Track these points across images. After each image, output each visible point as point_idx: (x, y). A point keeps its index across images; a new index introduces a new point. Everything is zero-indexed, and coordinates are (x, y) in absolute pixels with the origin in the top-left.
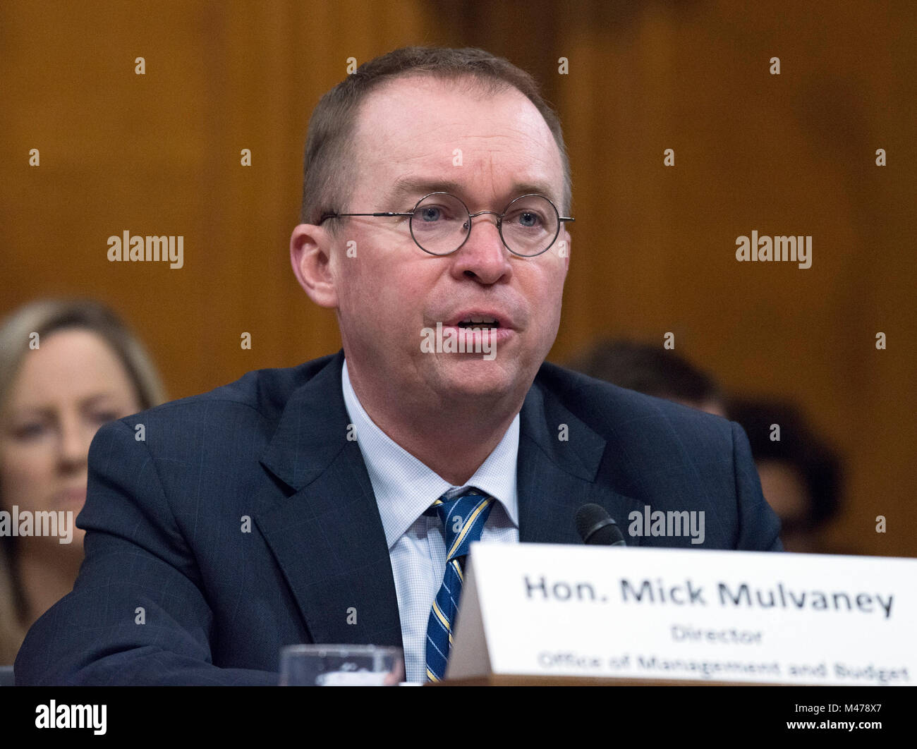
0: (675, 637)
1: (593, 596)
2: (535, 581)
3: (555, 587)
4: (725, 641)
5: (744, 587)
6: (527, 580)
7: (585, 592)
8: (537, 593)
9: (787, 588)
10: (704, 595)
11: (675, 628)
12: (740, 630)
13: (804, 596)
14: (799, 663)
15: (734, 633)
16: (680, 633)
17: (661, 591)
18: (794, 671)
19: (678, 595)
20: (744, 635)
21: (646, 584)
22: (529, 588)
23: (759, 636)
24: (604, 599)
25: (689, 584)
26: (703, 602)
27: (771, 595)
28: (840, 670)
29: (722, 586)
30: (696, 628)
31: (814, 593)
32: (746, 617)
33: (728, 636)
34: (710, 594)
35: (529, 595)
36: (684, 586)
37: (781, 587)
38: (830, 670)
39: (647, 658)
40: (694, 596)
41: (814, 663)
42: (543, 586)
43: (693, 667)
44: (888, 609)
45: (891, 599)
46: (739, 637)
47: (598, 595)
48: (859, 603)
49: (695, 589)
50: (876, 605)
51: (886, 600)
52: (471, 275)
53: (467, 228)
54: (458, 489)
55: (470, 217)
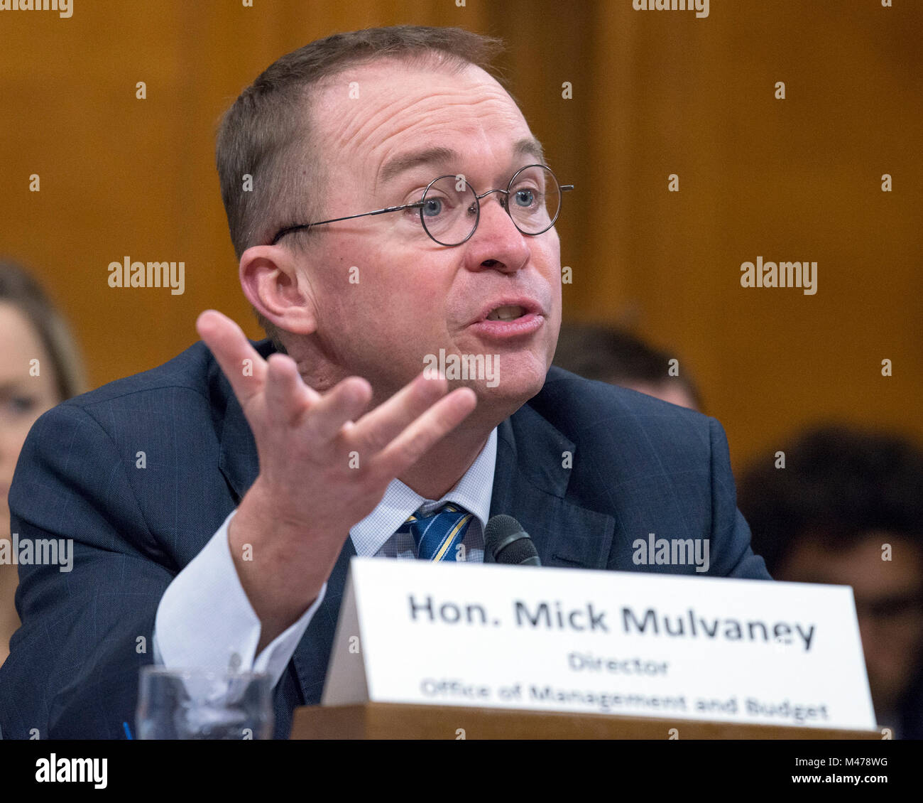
0: (573, 666)
1: (484, 619)
2: (421, 601)
3: (443, 609)
4: (627, 671)
5: (651, 613)
6: (412, 599)
7: (476, 614)
8: (423, 615)
9: (697, 616)
10: (606, 621)
11: (572, 656)
12: (644, 659)
13: (716, 623)
14: (707, 698)
15: (637, 663)
16: (577, 662)
17: (559, 615)
18: (702, 706)
19: (579, 620)
20: (648, 666)
21: (543, 606)
22: (414, 608)
23: (665, 666)
24: (496, 623)
25: (590, 608)
26: (604, 628)
27: (680, 622)
28: (752, 706)
29: (626, 612)
30: (596, 656)
31: (728, 622)
32: (652, 646)
33: (631, 667)
34: (614, 620)
35: (414, 616)
36: (584, 609)
37: (691, 614)
38: (742, 706)
39: (540, 688)
40: (595, 621)
41: (724, 698)
42: (429, 607)
43: (591, 699)
44: (808, 641)
45: (812, 629)
46: (642, 667)
47: (490, 616)
48: (776, 633)
49: (596, 613)
50: (795, 636)
51: (806, 631)
52: (490, 265)
53: (474, 212)
54: (434, 504)
55: (477, 199)
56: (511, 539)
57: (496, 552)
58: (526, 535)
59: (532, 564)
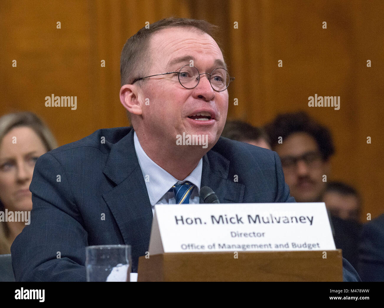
0: (232, 236)
1: (201, 223)
2: (179, 218)
3: (187, 220)
4: (251, 237)
5: (258, 216)
6: (176, 217)
7: (198, 221)
8: (180, 222)
9: (274, 216)
10: (242, 220)
11: (232, 233)
12: (256, 232)
13: (280, 218)
14: (278, 244)
15: (254, 233)
16: (234, 235)
17: (226, 219)
18: (277, 246)
19: (233, 220)
20: (257, 234)
21: (221, 216)
22: (177, 220)
23: (263, 234)
24: (205, 223)
25: (237, 216)
26: (242, 223)
27: (268, 218)
28: (294, 245)
29: (249, 216)
30: (239, 232)
31: (283, 217)
32: (258, 227)
33: (252, 235)
34: (245, 219)
35: (177, 223)
36: (235, 217)
37: (271, 215)
38: (290, 245)
39: (222, 245)
40: (239, 220)
41: (284, 243)
42: (182, 220)
43: (239, 247)
44: (311, 222)
45: (312, 218)
46: (256, 235)
47: (203, 222)
48: (300, 220)
49: (239, 218)
50: (307, 220)
51: (310, 219)
52: (200, 97)
53: (198, 79)
54: (181, 182)
55: (199, 75)
56: (209, 195)
57: (204, 199)
58: (214, 193)
59: (217, 203)
